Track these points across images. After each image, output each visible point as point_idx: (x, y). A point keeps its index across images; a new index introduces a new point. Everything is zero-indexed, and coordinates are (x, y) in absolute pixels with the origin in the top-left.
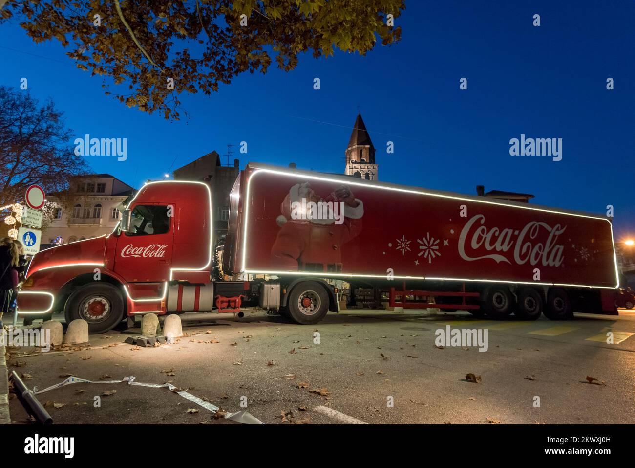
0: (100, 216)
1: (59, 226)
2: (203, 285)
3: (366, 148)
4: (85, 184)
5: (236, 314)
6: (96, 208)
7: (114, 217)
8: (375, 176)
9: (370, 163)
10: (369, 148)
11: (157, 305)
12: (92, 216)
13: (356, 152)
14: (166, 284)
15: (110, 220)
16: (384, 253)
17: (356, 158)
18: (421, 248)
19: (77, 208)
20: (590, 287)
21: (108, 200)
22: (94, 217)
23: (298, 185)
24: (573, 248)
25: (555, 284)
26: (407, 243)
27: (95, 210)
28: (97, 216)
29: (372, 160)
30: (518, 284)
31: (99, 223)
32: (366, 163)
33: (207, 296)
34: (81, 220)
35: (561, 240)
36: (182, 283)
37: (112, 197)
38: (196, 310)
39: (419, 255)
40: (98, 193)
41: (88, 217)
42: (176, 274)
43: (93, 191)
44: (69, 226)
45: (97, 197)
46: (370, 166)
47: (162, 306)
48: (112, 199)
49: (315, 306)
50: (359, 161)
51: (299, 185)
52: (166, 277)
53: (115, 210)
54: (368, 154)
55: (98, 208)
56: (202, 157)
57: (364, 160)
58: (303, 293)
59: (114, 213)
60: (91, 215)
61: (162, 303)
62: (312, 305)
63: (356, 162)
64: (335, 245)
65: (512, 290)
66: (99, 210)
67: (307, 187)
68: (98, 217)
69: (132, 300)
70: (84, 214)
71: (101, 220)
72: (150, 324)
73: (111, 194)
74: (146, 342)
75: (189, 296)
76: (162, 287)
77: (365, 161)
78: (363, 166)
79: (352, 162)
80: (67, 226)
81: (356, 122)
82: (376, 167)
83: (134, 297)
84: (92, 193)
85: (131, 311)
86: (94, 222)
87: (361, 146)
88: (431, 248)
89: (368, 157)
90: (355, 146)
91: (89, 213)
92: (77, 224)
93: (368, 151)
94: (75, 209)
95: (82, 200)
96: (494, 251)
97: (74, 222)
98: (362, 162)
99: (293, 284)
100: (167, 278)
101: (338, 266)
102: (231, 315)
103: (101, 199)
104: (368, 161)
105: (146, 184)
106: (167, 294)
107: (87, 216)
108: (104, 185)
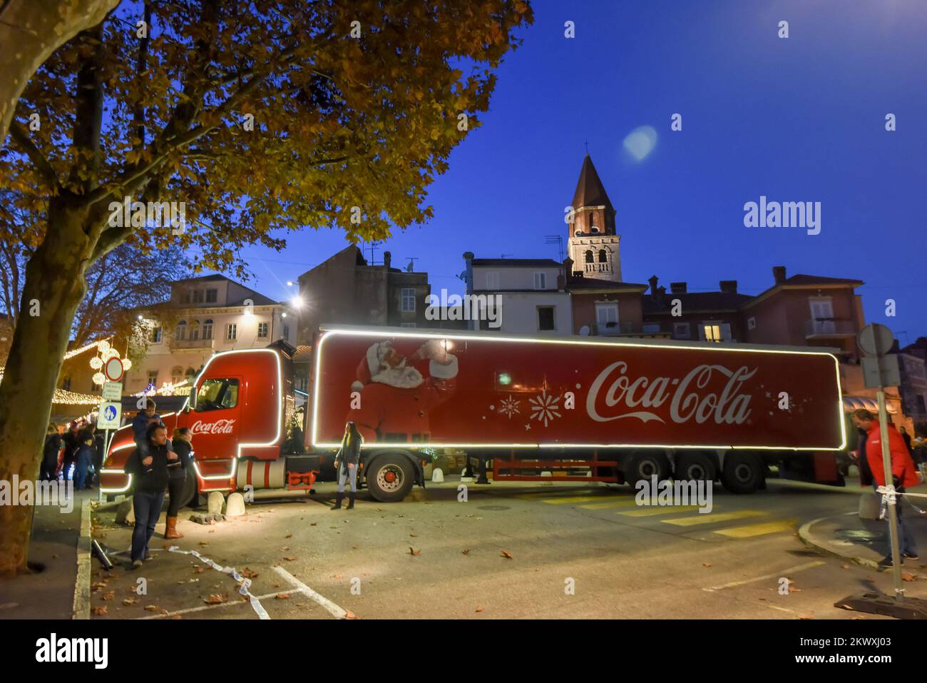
0: (212, 336)
1: (159, 353)
2: (274, 460)
3: (598, 211)
4: (190, 291)
5: (308, 491)
6: (206, 325)
7: (230, 337)
8: (614, 254)
9: (606, 234)
10: (604, 210)
11: (227, 483)
12: (202, 337)
13: (583, 218)
14: (234, 461)
15: (225, 343)
16: (484, 418)
17: (584, 227)
18: (534, 408)
19: (181, 326)
20: (795, 449)
21: (222, 312)
22: (204, 338)
23: (376, 345)
24: (768, 398)
25: (735, 447)
26: (515, 404)
27: (205, 327)
28: (208, 336)
29: (610, 229)
30: (675, 449)
31: (210, 347)
32: (600, 234)
33: (277, 472)
34: (187, 344)
35: (746, 388)
36: (251, 458)
37: (225, 308)
38: (267, 487)
39: (531, 417)
40: (209, 304)
41: (196, 338)
42: (244, 450)
43: (201, 301)
44: (172, 352)
45: (207, 309)
46: (607, 239)
47: (231, 483)
48: (226, 311)
49: (400, 481)
50: (588, 232)
51: (378, 344)
52: (234, 453)
53: (231, 327)
54: (602, 219)
55: (208, 325)
56: (336, 255)
57: (597, 230)
58: (384, 467)
59: (230, 332)
60: (200, 335)
61: (231, 480)
62: (397, 480)
63: (583, 235)
64: (422, 412)
65: (669, 456)
66: (211, 327)
67: (388, 346)
68: (210, 337)
69: (203, 478)
70: (191, 336)
71: (213, 342)
72: (215, 503)
73: (224, 303)
74: (203, 520)
75: (258, 472)
76: (230, 464)
77: (599, 230)
78: (594, 239)
79: (577, 234)
80: (169, 353)
81: (583, 169)
82: (616, 239)
83: (204, 473)
84: (202, 304)
85: (201, 488)
86: (204, 346)
87: (590, 208)
88: (548, 408)
89: (603, 225)
90: (581, 209)
91: (197, 333)
92: (182, 350)
93: (602, 215)
94: (179, 328)
95: (187, 315)
96: (640, 408)
97: (178, 347)
98: (593, 233)
99: (371, 457)
100: (235, 455)
101: (425, 435)
102: (302, 492)
103: (213, 313)
104: (603, 231)
105: (214, 356)
106: (235, 470)
107: (194, 337)
108: (215, 291)
